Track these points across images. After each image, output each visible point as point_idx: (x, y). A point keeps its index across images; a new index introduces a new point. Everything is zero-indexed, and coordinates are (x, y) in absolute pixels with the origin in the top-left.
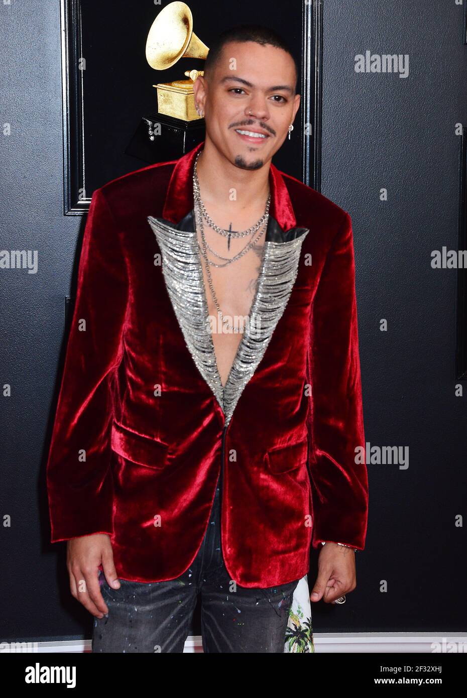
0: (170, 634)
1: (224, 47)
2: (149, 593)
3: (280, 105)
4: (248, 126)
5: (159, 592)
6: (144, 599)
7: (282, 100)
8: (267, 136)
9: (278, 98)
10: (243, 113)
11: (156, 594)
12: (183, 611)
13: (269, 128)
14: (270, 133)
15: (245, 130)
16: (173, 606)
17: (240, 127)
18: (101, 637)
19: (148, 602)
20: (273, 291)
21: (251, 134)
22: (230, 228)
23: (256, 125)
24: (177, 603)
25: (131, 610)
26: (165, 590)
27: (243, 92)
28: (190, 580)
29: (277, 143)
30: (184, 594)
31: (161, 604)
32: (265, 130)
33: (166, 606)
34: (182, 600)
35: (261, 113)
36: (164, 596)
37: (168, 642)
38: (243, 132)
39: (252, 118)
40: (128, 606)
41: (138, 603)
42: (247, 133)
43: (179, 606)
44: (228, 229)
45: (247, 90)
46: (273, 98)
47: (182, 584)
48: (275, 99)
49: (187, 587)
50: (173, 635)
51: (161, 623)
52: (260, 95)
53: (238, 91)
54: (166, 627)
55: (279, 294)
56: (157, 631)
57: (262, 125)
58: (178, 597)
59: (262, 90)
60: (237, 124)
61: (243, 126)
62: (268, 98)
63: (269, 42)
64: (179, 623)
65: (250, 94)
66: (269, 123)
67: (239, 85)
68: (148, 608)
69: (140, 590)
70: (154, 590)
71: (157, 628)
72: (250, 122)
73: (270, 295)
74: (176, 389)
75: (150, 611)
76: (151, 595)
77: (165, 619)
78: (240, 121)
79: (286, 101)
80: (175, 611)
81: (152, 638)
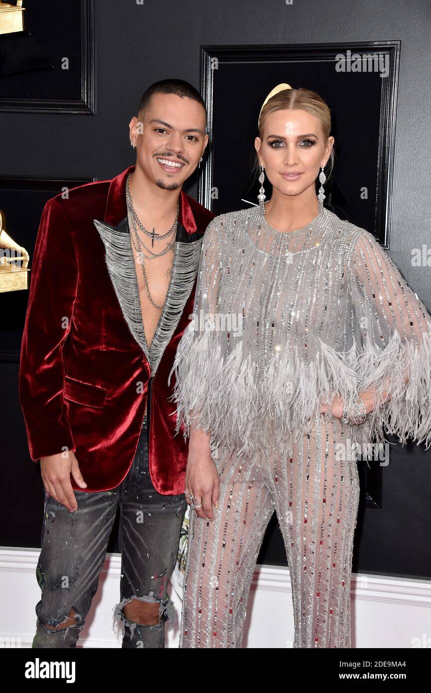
0: (100, 530)
1: (153, 96)
2: (87, 500)
3: (193, 143)
4: (167, 157)
5: (94, 499)
6: (82, 504)
7: (194, 139)
8: (183, 165)
9: (190, 138)
10: (164, 147)
11: (91, 500)
12: (109, 514)
13: (183, 159)
14: (184, 163)
15: (166, 160)
16: (102, 510)
17: (161, 157)
18: (48, 532)
19: (85, 507)
20: (182, 278)
21: (170, 164)
22: (154, 231)
23: (174, 157)
24: (105, 508)
26: (97, 498)
27: (165, 132)
29: (190, 170)
30: (111, 502)
31: (94, 508)
32: (181, 160)
33: (99, 510)
34: (109, 506)
35: (177, 149)
37: (98, 536)
38: (163, 162)
39: (171, 152)
42: (166, 162)
43: (107, 510)
44: (152, 232)
45: (168, 131)
46: (187, 138)
47: (110, 493)
48: (189, 138)
49: (113, 496)
50: (102, 531)
51: (93, 522)
52: (177, 134)
53: (161, 131)
54: (97, 525)
55: (188, 280)
56: (91, 528)
57: (179, 157)
58: (107, 504)
59: (180, 131)
60: (159, 154)
61: (164, 157)
62: (184, 138)
63: (186, 95)
64: (107, 522)
65: (171, 134)
66: (184, 155)
67: (162, 127)
68: (85, 511)
70: (90, 498)
71: (91, 526)
72: (169, 155)
73: (181, 281)
74: (113, 349)
75: (86, 513)
76: (88, 501)
77: (97, 520)
78: (162, 152)
79: (197, 140)
80: (105, 513)
81: (87, 533)
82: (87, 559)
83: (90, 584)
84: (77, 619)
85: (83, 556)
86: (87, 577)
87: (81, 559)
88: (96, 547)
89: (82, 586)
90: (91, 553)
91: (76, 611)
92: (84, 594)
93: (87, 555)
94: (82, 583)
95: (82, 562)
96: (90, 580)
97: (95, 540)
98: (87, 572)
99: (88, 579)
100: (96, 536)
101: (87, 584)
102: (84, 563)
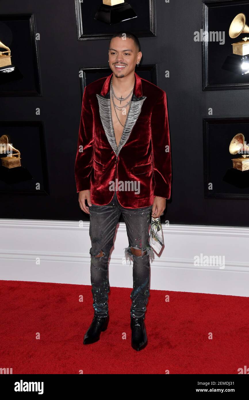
0: (110, 221)
3: (128, 56)
5: (105, 209)
6: (100, 211)
11: (103, 209)
12: (114, 215)
13: (124, 64)
14: (126, 65)
16: (110, 213)
19: (101, 212)
21: (119, 67)
22: (121, 97)
23: (119, 63)
25: (97, 214)
26: (106, 208)
27: (115, 54)
28: (114, 206)
30: (113, 210)
31: (105, 212)
33: (107, 213)
34: (113, 211)
36: (107, 210)
37: (110, 223)
40: (96, 213)
41: (98, 212)
43: (112, 214)
47: (112, 207)
48: (126, 54)
49: (113, 208)
51: (106, 218)
52: (120, 54)
54: (108, 219)
56: (105, 220)
57: (121, 63)
58: (111, 211)
59: (120, 52)
61: (116, 64)
62: (124, 54)
64: (113, 218)
66: (124, 62)
67: (113, 51)
68: (101, 213)
69: (98, 208)
70: (102, 208)
71: (105, 219)
74: (105, 148)
75: (102, 214)
77: (107, 217)
79: (129, 54)
80: (111, 215)
81: (104, 222)
82: (105, 232)
83: (108, 241)
84: (104, 254)
85: (103, 231)
86: (106, 239)
87: (102, 232)
88: (109, 227)
89: (105, 242)
90: (107, 229)
91: (103, 251)
92: (106, 245)
93: (105, 230)
94: (104, 241)
95: (103, 233)
96: (108, 240)
97: (108, 224)
98: (106, 237)
99: (107, 239)
100: (108, 223)
101: (107, 241)
102: (104, 234)
